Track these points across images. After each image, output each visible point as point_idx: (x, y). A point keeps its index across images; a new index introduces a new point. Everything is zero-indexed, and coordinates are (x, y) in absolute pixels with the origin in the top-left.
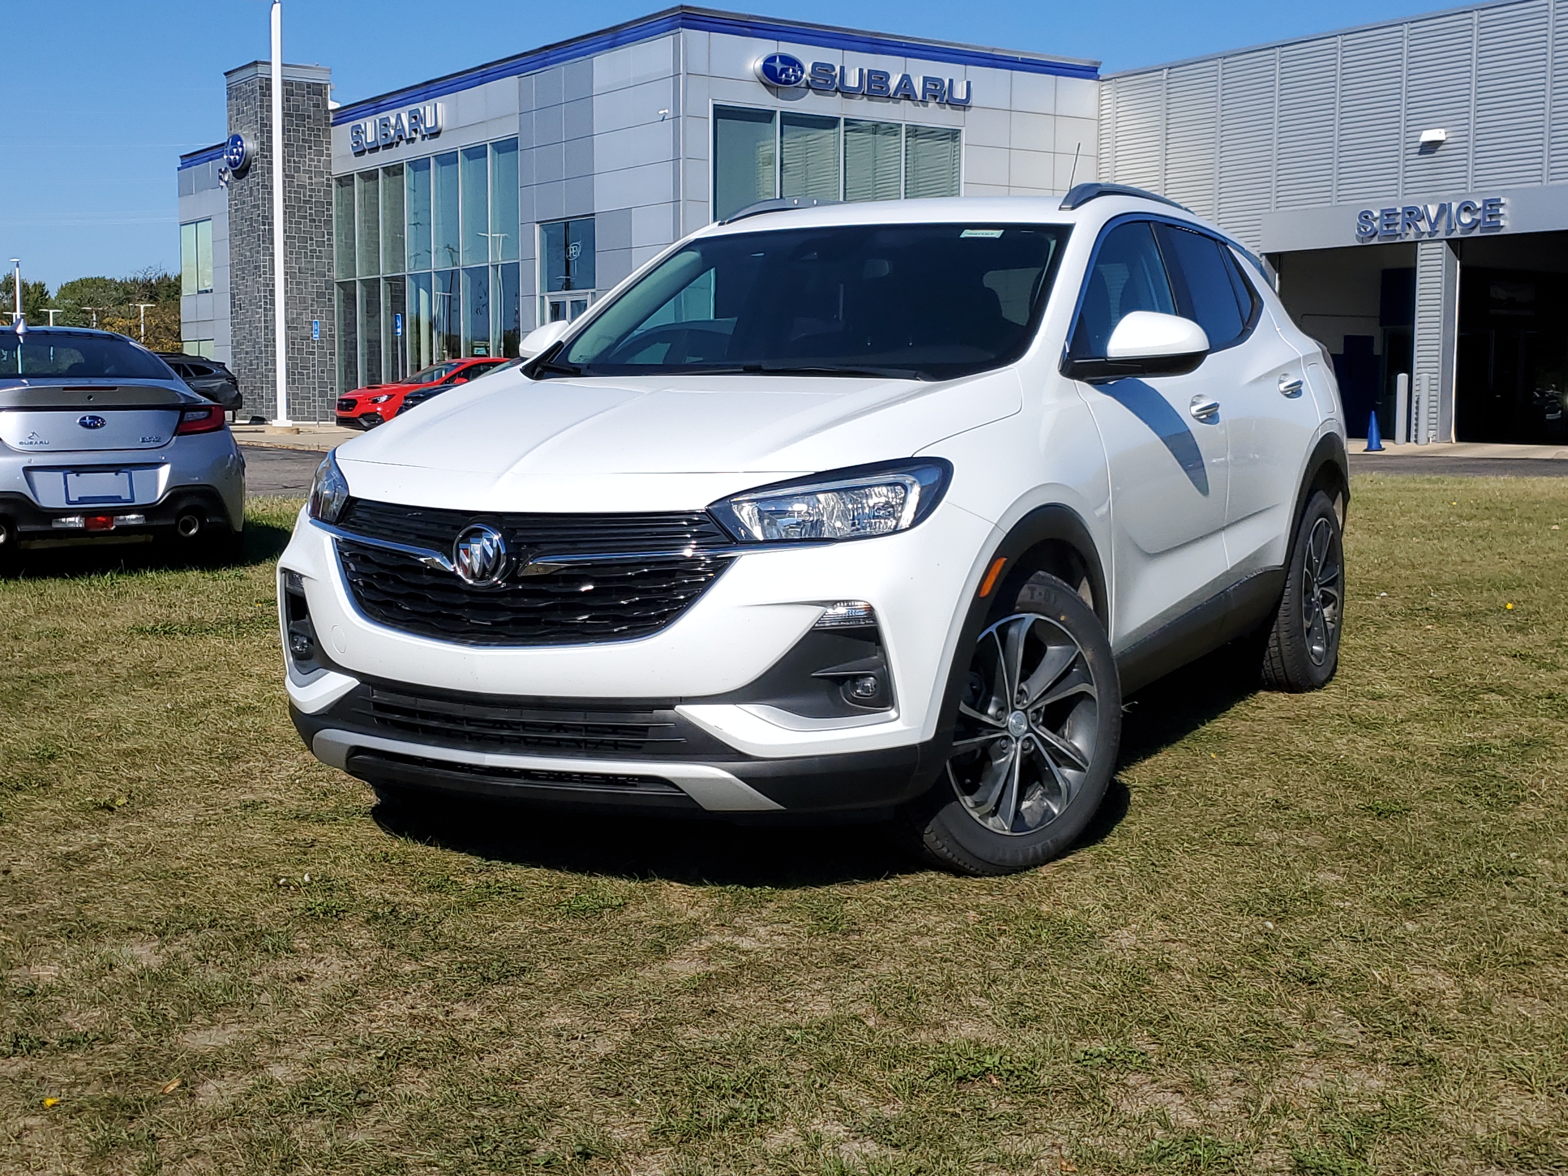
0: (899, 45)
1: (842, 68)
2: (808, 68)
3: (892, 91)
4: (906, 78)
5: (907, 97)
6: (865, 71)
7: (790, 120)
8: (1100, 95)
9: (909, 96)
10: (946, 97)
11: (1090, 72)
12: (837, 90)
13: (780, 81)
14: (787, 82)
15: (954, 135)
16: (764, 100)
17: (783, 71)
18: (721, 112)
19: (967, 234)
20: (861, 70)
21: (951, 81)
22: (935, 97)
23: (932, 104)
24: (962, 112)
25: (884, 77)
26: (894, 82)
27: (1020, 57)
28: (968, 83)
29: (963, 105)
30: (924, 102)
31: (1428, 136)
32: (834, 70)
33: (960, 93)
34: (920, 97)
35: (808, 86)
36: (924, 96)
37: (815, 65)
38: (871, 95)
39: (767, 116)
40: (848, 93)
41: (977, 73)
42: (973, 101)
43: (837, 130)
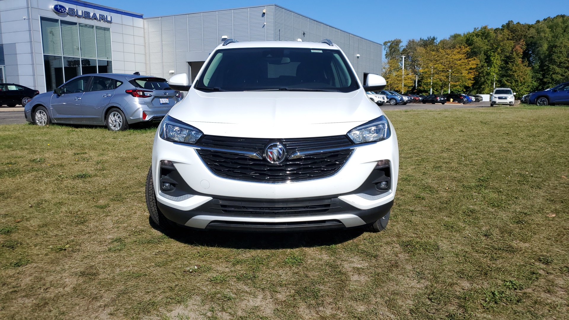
0: (92, 6)
1: (77, 10)
2: (67, 9)
3: (91, 17)
4: (94, 14)
5: (95, 19)
6: (83, 11)
7: (63, 22)
8: (144, 23)
9: (96, 19)
10: (106, 20)
11: (141, 17)
12: (76, 16)
13: (60, 12)
14: (62, 12)
15: (108, 29)
16: (55, 16)
17: (60, 9)
18: (42, 19)
19: (312, 51)
20: (82, 11)
21: (106, 16)
22: (103, 20)
23: (102, 21)
24: (110, 24)
25: (88, 13)
26: (91, 15)
27: (123, 11)
28: (111, 17)
29: (110, 22)
30: (100, 20)
31: (224, 37)
32: (74, 10)
33: (109, 19)
34: (99, 19)
35: (68, 14)
36: (100, 19)
37: (69, 8)
38: (85, 18)
39: (56, 21)
40: (79, 17)
41: (113, 14)
42: (113, 21)
43: (76, 25)
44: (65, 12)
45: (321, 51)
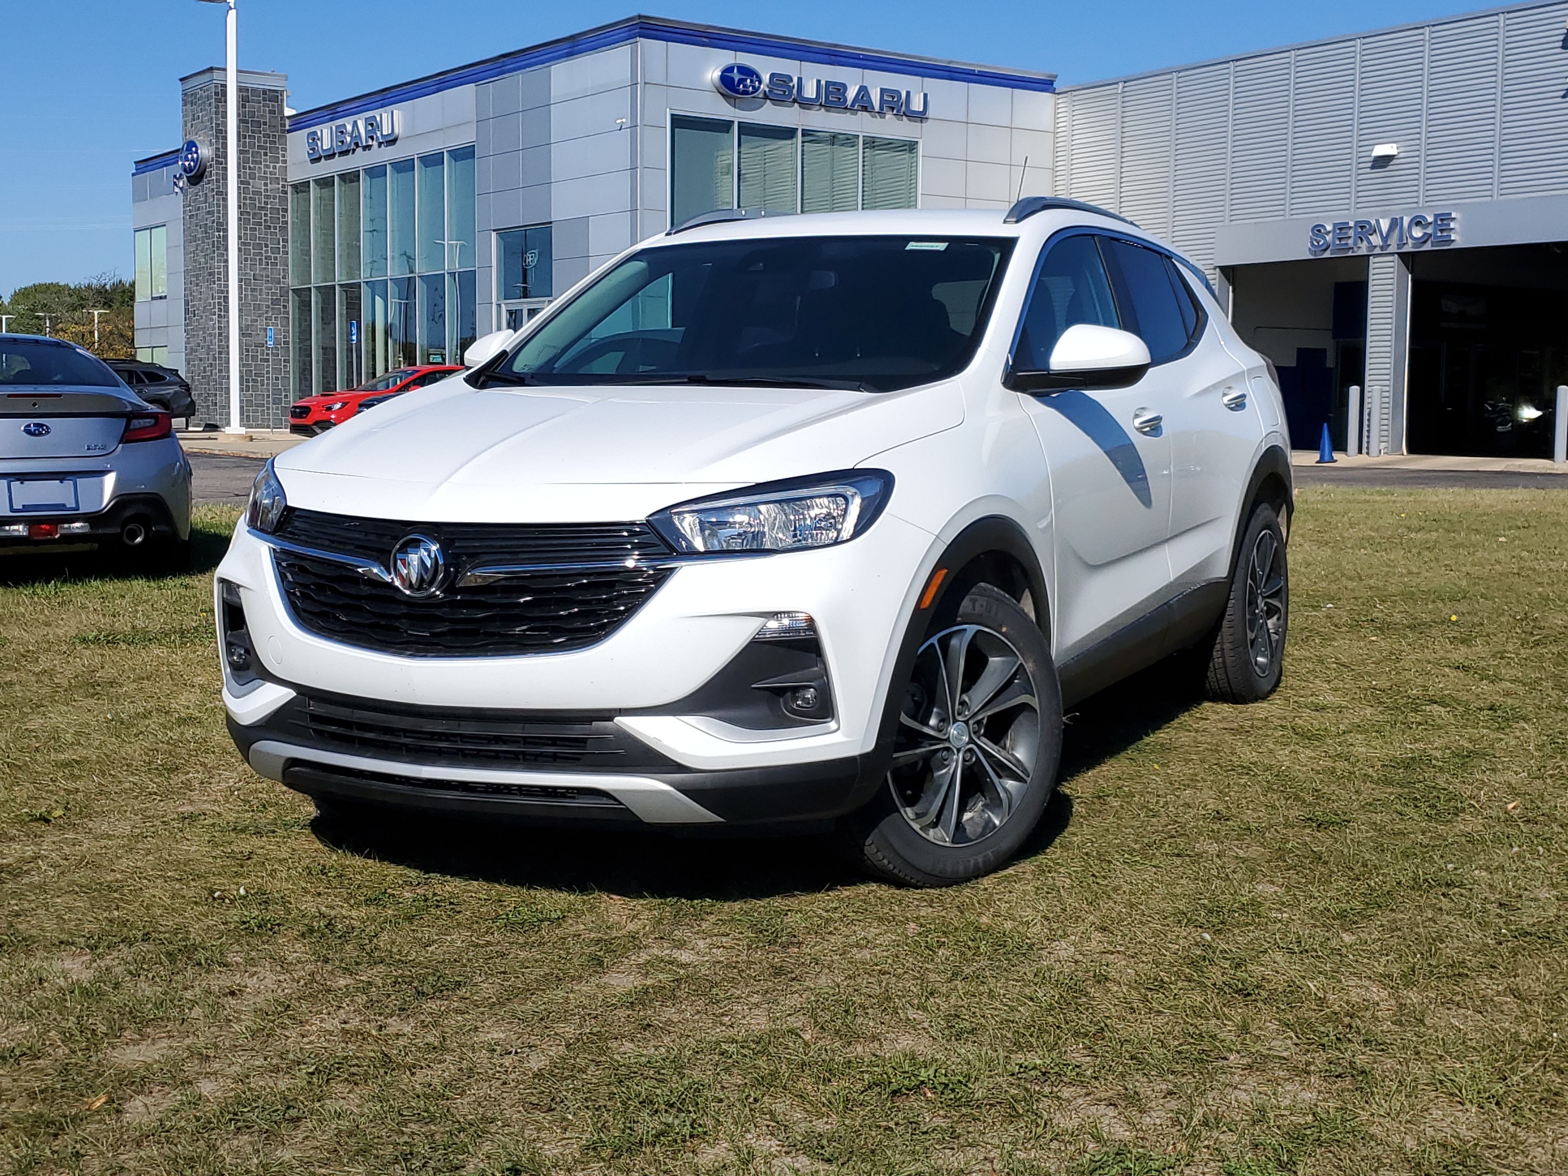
0: (857, 57)
1: (800, 80)
2: (766, 78)
3: (849, 102)
4: (863, 89)
6: (823, 83)
7: (746, 129)
8: (1056, 109)
9: (866, 108)
10: (903, 108)
11: (1045, 85)
12: (795, 101)
13: (737, 92)
14: (745, 92)
15: (911, 146)
16: (722, 110)
17: (741, 81)
18: (679, 122)
19: (912, 246)
20: (819, 82)
21: (908, 93)
22: (893, 109)
23: (889, 116)
24: (919, 124)
25: (841, 88)
26: (851, 93)
27: (977, 69)
28: (925, 96)
29: (920, 117)
30: (881, 113)
31: (1380, 150)
32: (792, 80)
33: (917, 105)
34: (877, 108)
35: (766, 97)
36: (881, 108)
37: (773, 76)
38: (828, 106)
39: (725, 126)
40: (805, 104)
41: (934, 85)
42: (930, 113)
43: (794, 140)
44: (756, 90)
45: (941, 246)
